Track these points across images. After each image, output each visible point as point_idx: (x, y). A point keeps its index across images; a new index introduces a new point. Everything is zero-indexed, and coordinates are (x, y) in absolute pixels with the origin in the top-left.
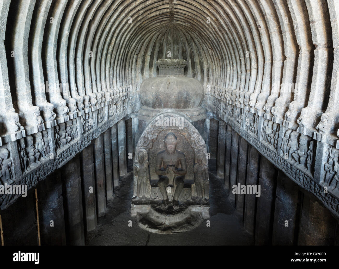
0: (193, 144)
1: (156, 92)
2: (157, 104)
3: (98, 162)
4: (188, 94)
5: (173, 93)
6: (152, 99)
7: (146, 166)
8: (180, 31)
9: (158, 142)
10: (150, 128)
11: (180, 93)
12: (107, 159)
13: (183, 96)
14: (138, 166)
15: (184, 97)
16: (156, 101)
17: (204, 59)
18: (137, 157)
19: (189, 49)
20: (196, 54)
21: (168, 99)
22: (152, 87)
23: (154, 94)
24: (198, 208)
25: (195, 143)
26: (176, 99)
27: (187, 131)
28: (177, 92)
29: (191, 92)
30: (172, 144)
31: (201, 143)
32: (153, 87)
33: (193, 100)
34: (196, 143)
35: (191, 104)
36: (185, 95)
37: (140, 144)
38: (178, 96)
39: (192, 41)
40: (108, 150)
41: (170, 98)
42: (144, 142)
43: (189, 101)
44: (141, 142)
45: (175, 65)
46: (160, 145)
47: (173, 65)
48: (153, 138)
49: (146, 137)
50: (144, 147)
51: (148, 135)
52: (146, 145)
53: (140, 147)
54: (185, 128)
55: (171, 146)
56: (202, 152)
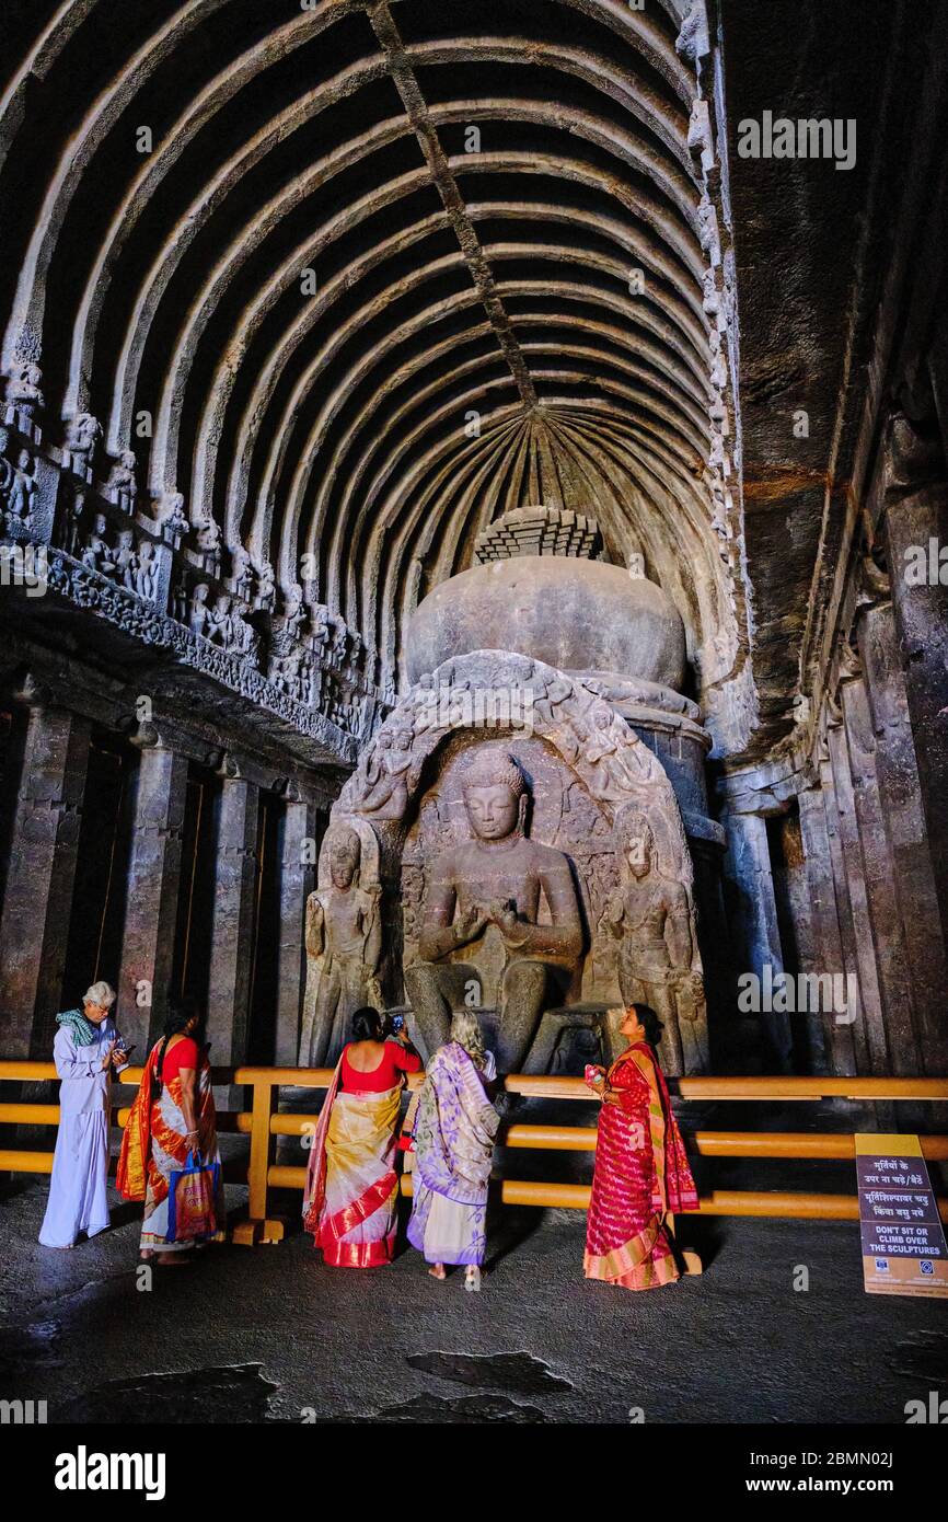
0: (603, 779)
1: (447, 609)
3: (137, 865)
4: (585, 601)
5: (519, 595)
6: (435, 643)
7: (366, 902)
8: (578, 454)
9: (446, 808)
10: (398, 722)
11: (546, 592)
12: (222, 911)
13: (562, 609)
14: (326, 903)
15: (567, 609)
16: (449, 646)
17: (693, 546)
19: (634, 537)
20: (661, 542)
21: (495, 622)
23: (439, 619)
25: (611, 775)
26: (530, 620)
27: (567, 721)
28: (533, 589)
29: (599, 597)
30: (492, 784)
31: (643, 773)
33: (613, 627)
34: (617, 771)
35: (607, 651)
36: (571, 604)
37: (349, 801)
38: (539, 605)
39: (637, 493)
40: (232, 870)
41: (505, 616)
42: (364, 788)
43: (593, 629)
44: (351, 792)
45: (542, 524)
46: (454, 822)
47: (531, 525)
48: (406, 764)
49: (375, 761)
50: (368, 811)
51: (387, 752)
52: (373, 801)
53: (346, 812)
54: (558, 708)
55: (487, 794)
56: (647, 806)
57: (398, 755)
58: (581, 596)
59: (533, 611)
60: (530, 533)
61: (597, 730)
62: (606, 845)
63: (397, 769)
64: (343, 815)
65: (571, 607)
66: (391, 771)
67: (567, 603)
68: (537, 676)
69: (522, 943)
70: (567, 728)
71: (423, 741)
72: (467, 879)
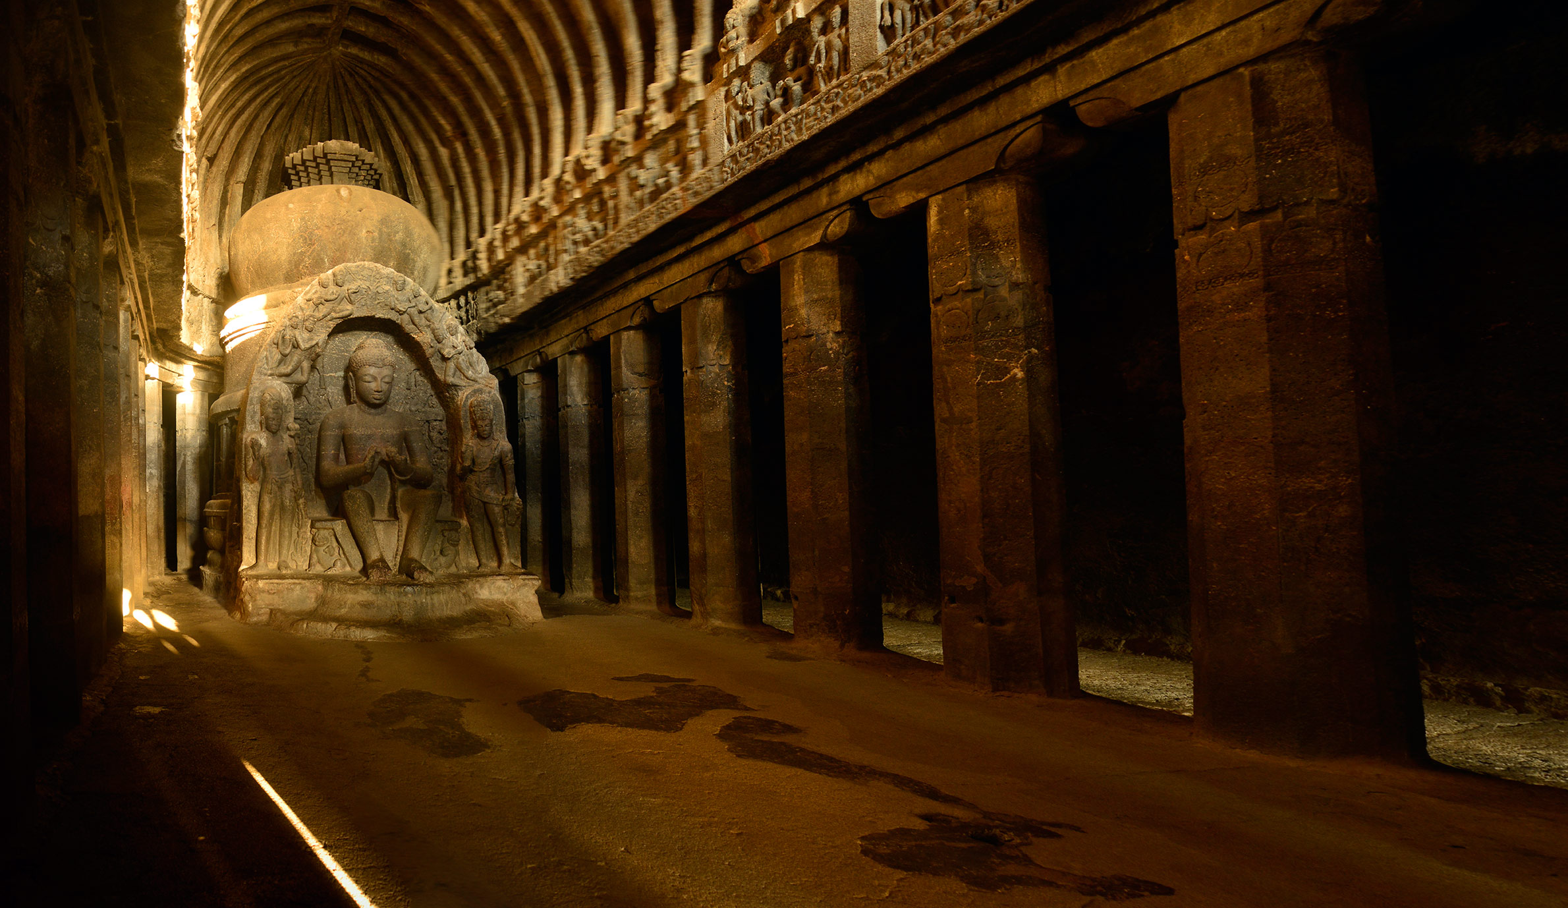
0: (452, 371)
1: (303, 219)
2: (307, 261)
4: (408, 233)
5: (364, 218)
6: (289, 246)
10: (302, 309)
11: (384, 221)
13: (395, 236)
14: (263, 442)
15: (397, 237)
16: (303, 249)
18: (255, 412)
21: (346, 238)
22: (287, 206)
23: (295, 225)
24: (499, 588)
25: (458, 368)
26: (373, 240)
27: (429, 326)
28: (377, 218)
29: (416, 230)
30: (382, 364)
31: (478, 369)
32: (291, 206)
33: (422, 256)
34: (463, 366)
35: (416, 273)
36: (400, 234)
37: (266, 366)
38: (380, 231)
42: (279, 356)
43: (412, 256)
44: (267, 359)
45: (354, 159)
46: (328, 389)
47: (346, 157)
48: (314, 342)
49: (287, 337)
50: (281, 376)
51: (297, 332)
52: (287, 369)
53: (265, 375)
54: (422, 315)
55: (379, 374)
56: (489, 393)
57: (306, 335)
58: (406, 229)
59: (376, 234)
60: (343, 164)
61: (448, 335)
62: (437, 415)
63: (307, 346)
64: (263, 377)
65: (399, 236)
66: (303, 347)
67: (398, 232)
68: (408, 288)
69: (409, 477)
70: (428, 331)
71: (322, 326)
72: (357, 431)
